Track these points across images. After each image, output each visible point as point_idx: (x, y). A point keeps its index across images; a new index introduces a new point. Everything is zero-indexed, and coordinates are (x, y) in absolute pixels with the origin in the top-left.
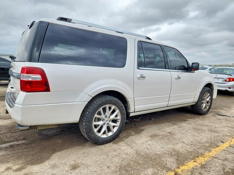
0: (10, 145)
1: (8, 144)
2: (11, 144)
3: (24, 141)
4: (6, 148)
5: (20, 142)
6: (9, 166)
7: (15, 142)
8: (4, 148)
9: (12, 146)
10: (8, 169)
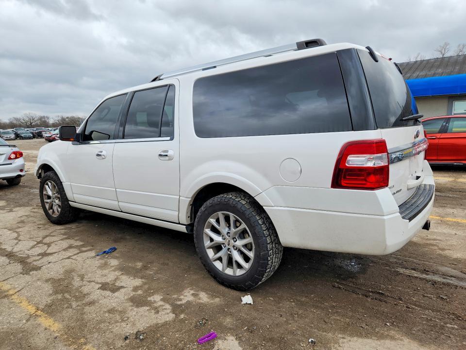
0: (428, 274)
1: (429, 277)
2: (424, 276)
3: (402, 271)
4: (435, 273)
5: (408, 272)
6: (440, 251)
7: (416, 275)
8: (439, 274)
9: (425, 271)
10: (443, 250)
